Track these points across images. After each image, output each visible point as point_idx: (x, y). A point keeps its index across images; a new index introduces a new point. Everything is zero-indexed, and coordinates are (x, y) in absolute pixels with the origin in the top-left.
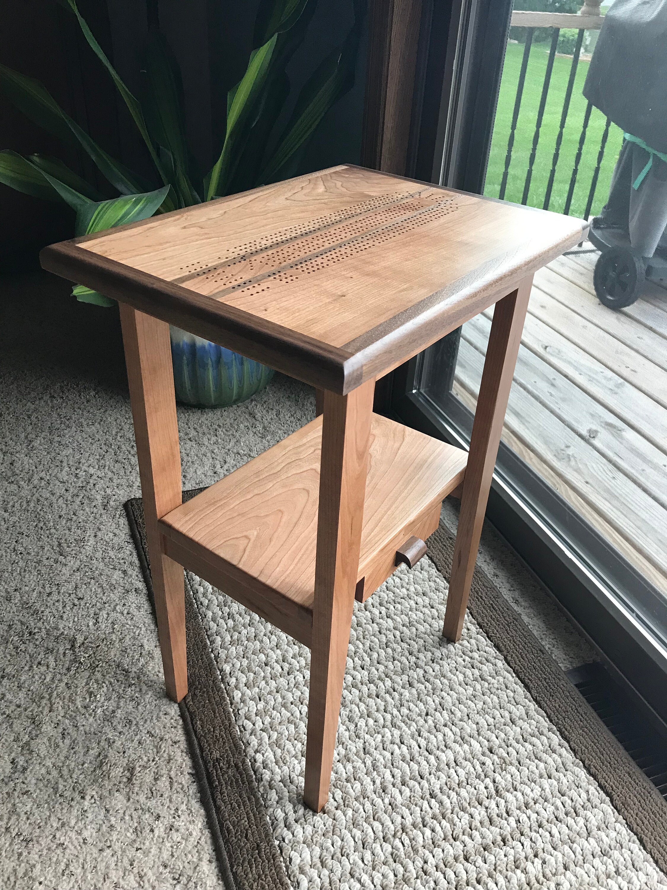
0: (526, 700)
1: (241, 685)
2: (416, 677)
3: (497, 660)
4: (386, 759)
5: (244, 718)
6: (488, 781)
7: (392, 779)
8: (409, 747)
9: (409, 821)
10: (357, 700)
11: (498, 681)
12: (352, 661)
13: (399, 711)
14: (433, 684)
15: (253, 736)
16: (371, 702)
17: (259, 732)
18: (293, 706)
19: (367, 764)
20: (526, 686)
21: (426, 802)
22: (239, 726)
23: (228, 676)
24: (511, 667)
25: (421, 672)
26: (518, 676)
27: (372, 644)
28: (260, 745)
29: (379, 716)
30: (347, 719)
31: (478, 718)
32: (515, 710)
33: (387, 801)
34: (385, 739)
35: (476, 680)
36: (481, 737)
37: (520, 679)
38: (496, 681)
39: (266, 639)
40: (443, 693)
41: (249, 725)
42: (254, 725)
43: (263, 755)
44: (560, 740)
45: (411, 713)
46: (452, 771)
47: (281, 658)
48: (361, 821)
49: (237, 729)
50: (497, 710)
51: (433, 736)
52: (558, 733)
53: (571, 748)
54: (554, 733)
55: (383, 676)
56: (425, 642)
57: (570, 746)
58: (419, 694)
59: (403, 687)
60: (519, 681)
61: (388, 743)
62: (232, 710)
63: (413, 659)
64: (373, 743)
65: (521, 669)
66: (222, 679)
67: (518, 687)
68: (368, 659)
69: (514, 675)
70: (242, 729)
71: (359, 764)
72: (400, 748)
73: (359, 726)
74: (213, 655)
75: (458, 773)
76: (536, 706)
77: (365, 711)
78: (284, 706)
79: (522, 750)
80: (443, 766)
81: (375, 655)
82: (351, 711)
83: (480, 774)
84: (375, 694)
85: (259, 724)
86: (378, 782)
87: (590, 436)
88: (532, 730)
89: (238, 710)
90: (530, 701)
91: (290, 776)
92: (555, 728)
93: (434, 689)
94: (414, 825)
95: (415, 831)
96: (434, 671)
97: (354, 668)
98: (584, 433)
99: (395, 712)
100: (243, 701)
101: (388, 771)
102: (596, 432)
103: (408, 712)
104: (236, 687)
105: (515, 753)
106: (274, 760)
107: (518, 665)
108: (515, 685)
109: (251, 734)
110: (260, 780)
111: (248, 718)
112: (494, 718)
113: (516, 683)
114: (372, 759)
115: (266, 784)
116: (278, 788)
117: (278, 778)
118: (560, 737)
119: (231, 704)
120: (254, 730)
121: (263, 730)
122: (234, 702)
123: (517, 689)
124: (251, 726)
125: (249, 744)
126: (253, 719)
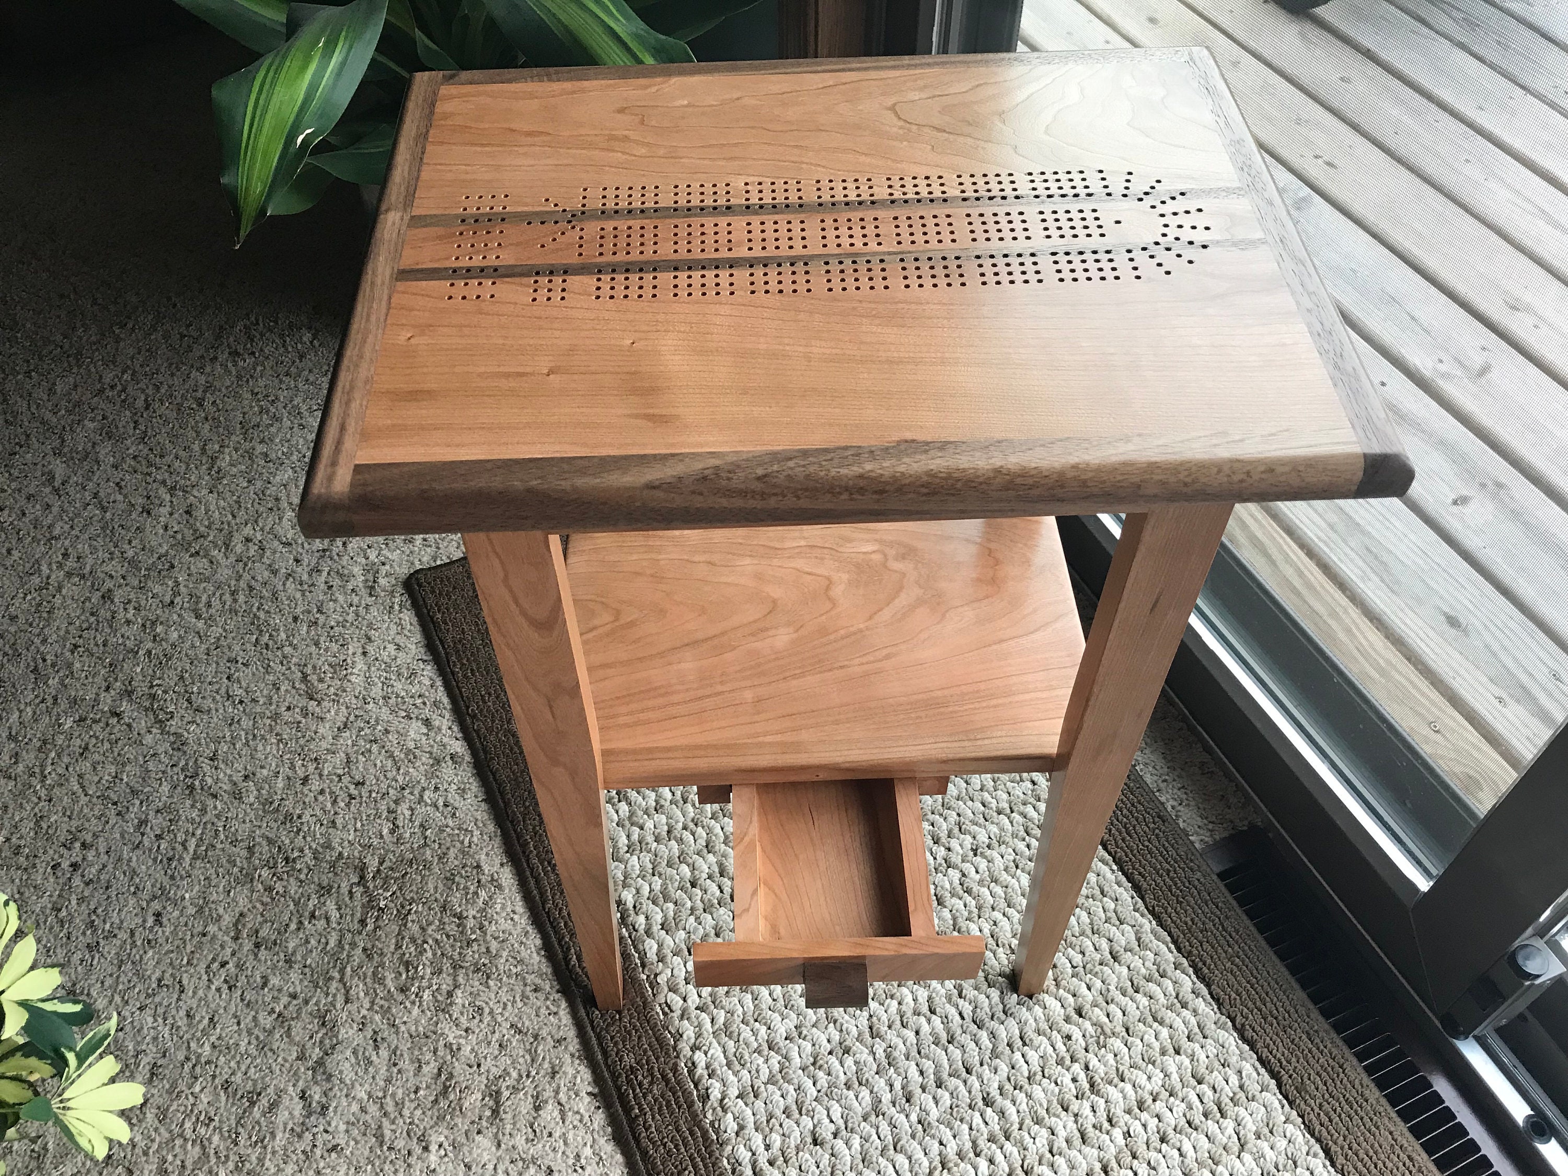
0: (1137, 915)
1: (656, 928)
2: (947, 886)
4: (908, 1044)
5: (666, 989)
6: (1077, 1068)
7: (921, 1079)
8: (946, 1019)
9: (951, 1149)
14: (976, 897)
15: (686, 1021)
17: (694, 1013)
19: (877, 1056)
20: (1136, 888)
21: (977, 1114)
22: (660, 1005)
23: (632, 912)
24: (1110, 854)
25: (955, 875)
26: (1121, 869)
28: (698, 1035)
32: (1118, 934)
33: (914, 1118)
34: (904, 1008)
36: (1061, 991)
37: (1124, 874)
39: (687, 835)
40: (996, 913)
41: (676, 1001)
42: (685, 1000)
43: (706, 1053)
44: (1194, 983)
46: (1018, 1055)
47: (717, 870)
48: (874, 1154)
49: (658, 1010)
50: (1088, 937)
51: (983, 996)
52: (1191, 971)
53: (1212, 997)
54: (1183, 972)
56: (959, 815)
57: (1211, 994)
58: (955, 919)
60: (1124, 879)
61: (909, 1014)
62: (645, 977)
63: (941, 852)
64: (884, 1017)
65: (1127, 856)
67: (1121, 890)
69: (1115, 867)
70: (666, 1010)
71: (864, 1055)
72: (929, 1021)
75: (1028, 1058)
76: (1154, 922)
79: (1131, 1007)
80: (1002, 1047)
83: (1063, 1058)
85: (694, 1001)
86: (898, 1086)
88: (1147, 969)
89: (656, 975)
90: (1142, 915)
91: (752, 1086)
92: (1186, 962)
93: (980, 908)
94: (960, 1155)
95: (962, 1165)
96: (977, 872)
100: (661, 959)
101: (913, 1065)
104: (648, 933)
105: (1120, 1014)
106: (725, 1062)
107: (1122, 848)
108: (1116, 887)
109: (682, 1017)
110: (705, 1098)
111: (673, 989)
112: (1083, 953)
113: (1119, 884)
114: (884, 1045)
115: (716, 1105)
116: (736, 1110)
117: (733, 1092)
118: (1194, 977)
119: (643, 966)
120: (685, 1010)
121: (700, 1009)
122: (647, 961)
123: (1120, 894)
124: (681, 1003)
125: (680, 1035)
126: (683, 990)
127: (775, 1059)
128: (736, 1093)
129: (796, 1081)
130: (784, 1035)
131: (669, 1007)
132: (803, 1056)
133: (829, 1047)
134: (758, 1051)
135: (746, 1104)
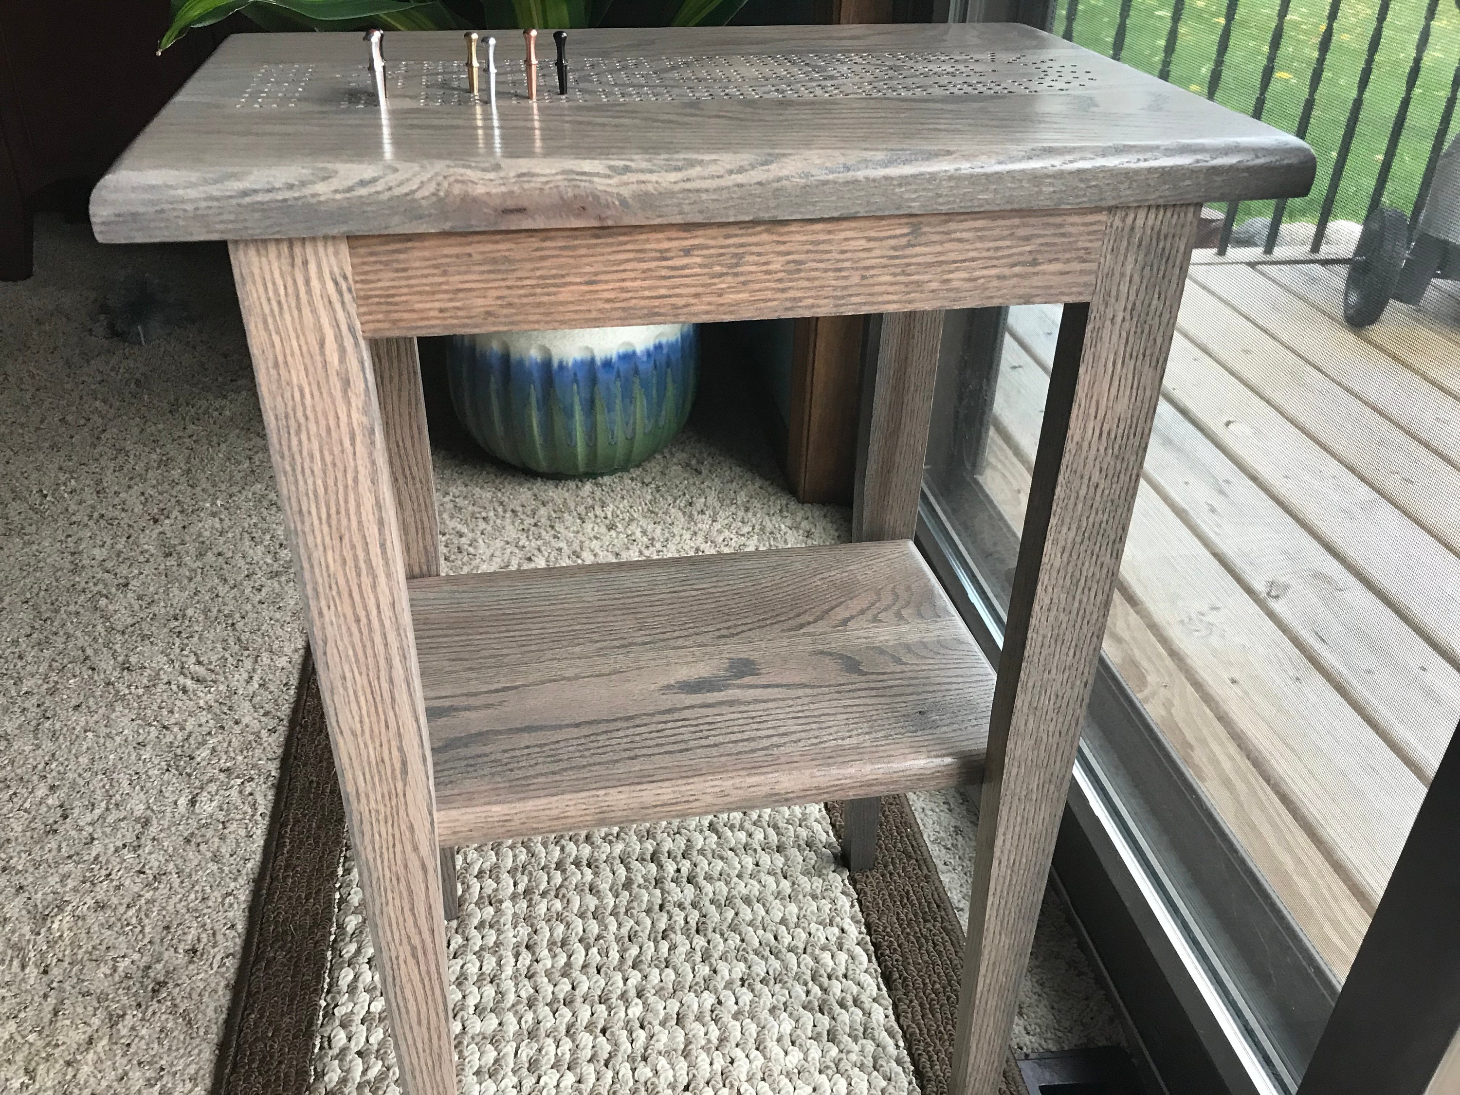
1: (362, 960)
2: (695, 1007)
3: (876, 1005)
5: (337, 1022)
10: (563, 1029)
11: (862, 1051)
12: (583, 953)
13: (634, 1070)
14: (723, 1029)
15: (337, 1062)
16: (586, 1039)
17: (351, 1055)
20: (919, 1073)
22: (322, 1037)
23: (348, 938)
24: (901, 1027)
25: (709, 999)
26: (909, 1048)
27: (637, 928)
28: (342, 1081)
29: (589, 1072)
30: (527, 1065)
35: (816, 1038)
37: (910, 1054)
38: (856, 1048)
40: (738, 1050)
41: (340, 1038)
42: (350, 1039)
45: (655, 1080)
49: (317, 1042)
55: (632, 993)
56: (743, 941)
58: (688, 1043)
59: (663, 1024)
60: (908, 1059)
62: (323, 1004)
63: (706, 970)
65: (921, 1034)
66: (335, 941)
67: (900, 1069)
68: (618, 956)
69: (901, 1044)
70: (326, 1044)
73: (542, 1082)
74: (337, 896)
77: (567, 1056)
81: (634, 951)
82: (540, 1050)
84: (600, 1026)
85: (358, 1043)
87: (1269, 594)
89: (336, 1005)
93: (722, 1040)
96: (737, 1003)
97: (584, 966)
98: (1260, 587)
99: (625, 1070)
100: (350, 991)
102: (1286, 587)
103: (650, 1074)
104: (351, 962)
107: (918, 1025)
108: (895, 1064)
109: (336, 1057)
111: (344, 1025)
113: (899, 1062)
119: (328, 992)
120: (344, 1051)
121: (359, 1053)
122: (334, 989)
123: (897, 1074)
124: (345, 1041)
125: (324, 1075)
126: (353, 1029)
131: (329, 1041)
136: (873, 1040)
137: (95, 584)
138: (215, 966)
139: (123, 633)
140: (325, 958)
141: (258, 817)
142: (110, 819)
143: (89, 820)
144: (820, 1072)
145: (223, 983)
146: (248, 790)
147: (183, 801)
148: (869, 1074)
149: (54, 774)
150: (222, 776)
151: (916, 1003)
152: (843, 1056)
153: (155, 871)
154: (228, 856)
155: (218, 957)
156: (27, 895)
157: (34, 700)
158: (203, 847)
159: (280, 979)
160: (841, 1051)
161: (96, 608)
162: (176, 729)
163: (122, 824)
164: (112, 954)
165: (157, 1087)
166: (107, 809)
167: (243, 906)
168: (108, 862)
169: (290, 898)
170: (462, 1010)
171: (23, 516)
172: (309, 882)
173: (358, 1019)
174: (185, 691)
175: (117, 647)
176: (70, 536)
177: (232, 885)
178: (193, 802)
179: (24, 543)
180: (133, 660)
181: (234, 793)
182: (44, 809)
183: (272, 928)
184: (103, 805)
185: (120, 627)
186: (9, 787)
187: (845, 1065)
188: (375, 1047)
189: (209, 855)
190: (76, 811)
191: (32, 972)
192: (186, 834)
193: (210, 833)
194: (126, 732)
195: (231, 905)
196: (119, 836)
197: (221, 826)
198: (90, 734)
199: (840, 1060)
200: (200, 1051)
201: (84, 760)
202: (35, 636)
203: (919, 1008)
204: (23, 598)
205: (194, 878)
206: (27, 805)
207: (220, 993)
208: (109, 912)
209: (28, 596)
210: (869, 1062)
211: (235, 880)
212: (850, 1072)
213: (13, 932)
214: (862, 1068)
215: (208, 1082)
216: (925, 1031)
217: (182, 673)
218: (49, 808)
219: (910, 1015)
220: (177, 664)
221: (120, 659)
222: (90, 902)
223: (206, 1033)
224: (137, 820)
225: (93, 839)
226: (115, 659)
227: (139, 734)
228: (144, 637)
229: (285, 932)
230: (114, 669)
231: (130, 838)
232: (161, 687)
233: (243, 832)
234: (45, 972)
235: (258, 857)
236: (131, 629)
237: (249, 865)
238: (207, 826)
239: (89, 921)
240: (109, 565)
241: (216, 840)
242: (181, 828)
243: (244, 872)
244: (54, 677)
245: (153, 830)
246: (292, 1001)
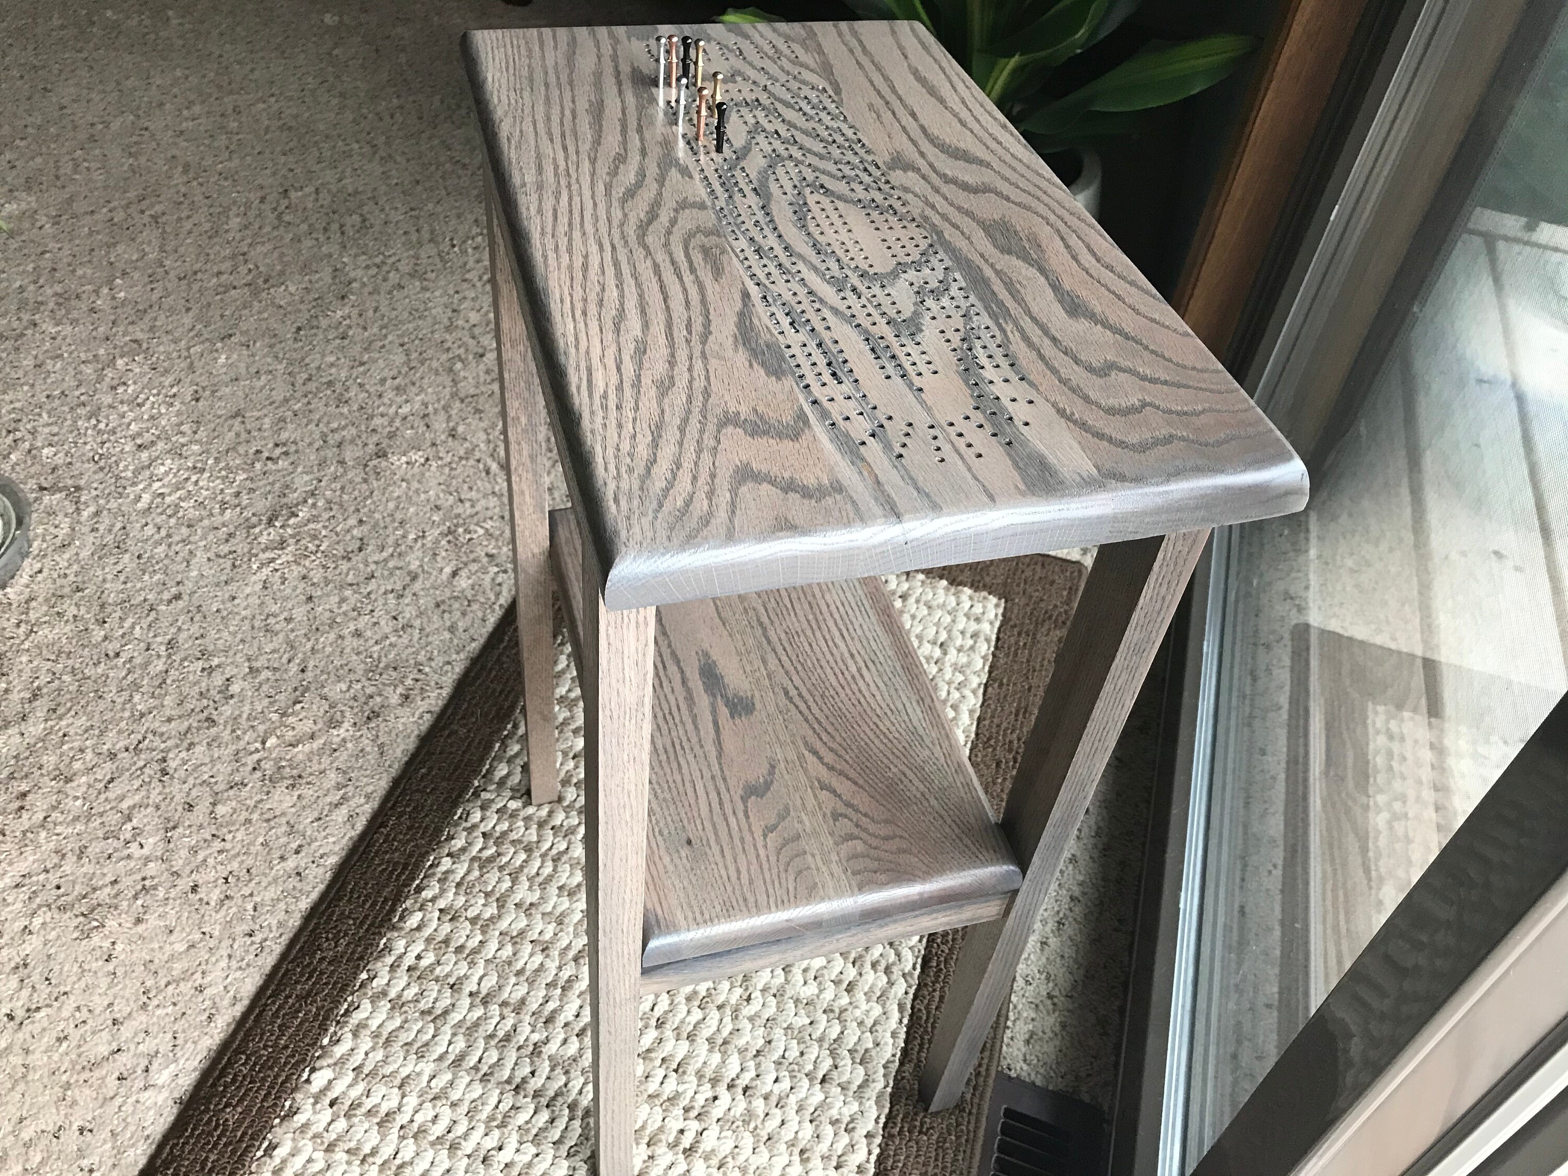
0: (882, 1071)
3: (902, 980)
5: (479, 803)
6: (694, 1126)
7: (571, 1018)
9: (536, 1083)
11: (868, 1011)
17: (477, 833)
18: (551, 832)
19: (561, 974)
20: (905, 1051)
21: (582, 1080)
22: (464, 809)
24: (912, 1008)
26: (909, 1027)
28: (463, 850)
31: (778, 1033)
32: (849, 1069)
33: (536, 1037)
35: (837, 983)
36: (752, 1063)
37: (908, 1033)
38: (864, 1006)
41: (476, 816)
42: (482, 821)
43: (454, 863)
44: (868, 1161)
46: (661, 1073)
48: (482, 1032)
49: (459, 812)
50: (820, 1047)
51: (686, 1009)
52: (876, 1151)
54: (869, 1145)
60: (903, 1036)
62: (476, 783)
65: (927, 1021)
66: (506, 736)
67: (891, 1041)
69: (905, 1021)
70: (464, 816)
71: (552, 965)
75: (666, 1081)
76: (889, 1090)
78: (541, 825)
79: (792, 1126)
80: (659, 1055)
83: (692, 1108)
85: (487, 826)
86: (551, 1006)
88: (840, 1114)
89: (485, 790)
90: (886, 1075)
91: (457, 912)
92: (878, 1140)
94: (537, 1094)
95: (529, 1099)
101: (578, 1002)
104: (509, 761)
105: (778, 1122)
106: (458, 880)
107: (928, 1013)
108: (889, 1035)
110: (419, 890)
111: (483, 808)
112: (802, 1054)
113: (894, 1035)
114: (574, 972)
115: (420, 900)
116: (428, 916)
117: (442, 904)
118: (873, 1158)
119: (484, 777)
120: (475, 827)
121: (484, 834)
122: (489, 776)
123: (886, 1044)
124: (478, 820)
125: (453, 838)
126: (488, 814)
127: (492, 910)
128: (442, 907)
129: (488, 936)
130: (517, 901)
131: (468, 815)
132: (513, 926)
133: (535, 937)
134: (487, 895)
135: (439, 919)
136: (883, 1007)
137: (459, 347)
138: (417, 716)
139: (462, 401)
140: (492, 747)
141: (497, 607)
142: (391, 564)
143: (376, 559)
144: (825, 1012)
145: (416, 733)
146: (499, 580)
147: (448, 570)
148: (863, 1033)
149: (366, 510)
150: (485, 560)
151: (937, 994)
152: (850, 1008)
153: (405, 621)
154: (461, 630)
155: (421, 710)
156: (312, 605)
157: (375, 438)
158: (446, 615)
159: (454, 750)
160: (851, 1003)
161: (451, 370)
162: (468, 504)
163: (398, 572)
164: (352, 677)
165: (342, 792)
166: (392, 555)
167: (455, 677)
168: (376, 600)
169: (488, 688)
170: (572, 833)
171: (430, 260)
172: (508, 679)
173: (495, 807)
174: (488, 473)
175: (454, 412)
176: (457, 292)
177: (454, 656)
178: (454, 574)
179: (422, 288)
180: (461, 429)
181: (488, 578)
182: (348, 537)
183: (464, 707)
184: (391, 550)
185: (462, 395)
186: (331, 509)
187: (847, 1015)
188: (498, 834)
189: (448, 624)
190: (370, 548)
191: (294, 668)
192: (439, 599)
193: (456, 605)
194: (431, 493)
195: (447, 672)
196: (392, 581)
197: (466, 603)
198: (404, 484)
199: (846, 1010)
200: (380, 779)
201: (391, 505)
202: (398, 380)
203: (937, 999)
204: (401, 341)
205: (430, 639)
206: (338, 529)
207: (412, 739)
208: (361, 641)
209: (406, 340)
210: (869, 1022)
211: (458, 653)
212: (848, 1024)
213: (293, 631)
214: (861, 1024)
215: (375, 804)
216: (931, 1020)
217: (492, 455)
218: (353, 537)
219: (926, 1002)
220: (492, 446)
221: (451, 424)
222: (352, 628)
223: (390, 766)
224: (409, 573)
225: (373, 576)
226: (448, 422)
227: (439, 498)
228: (478, 411)
229: (473, 714)
230: (443, 432)
231: (398, 587)
232: (472, 462)
233: (480, 614)
234: (303, 671)
235: (482, 641)
236: (470, 399)
237: (473, 645)
238: (456, 598)
239: (346, 642)
240: (477, 331)
241: (459, 613)
242: (438, 592)
243: (467, 649)
244: (397, 423)
245: (417, 586)
246: (455, 770)
